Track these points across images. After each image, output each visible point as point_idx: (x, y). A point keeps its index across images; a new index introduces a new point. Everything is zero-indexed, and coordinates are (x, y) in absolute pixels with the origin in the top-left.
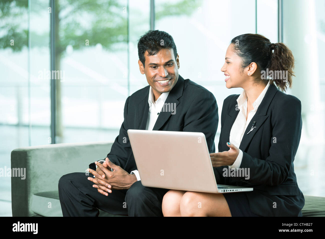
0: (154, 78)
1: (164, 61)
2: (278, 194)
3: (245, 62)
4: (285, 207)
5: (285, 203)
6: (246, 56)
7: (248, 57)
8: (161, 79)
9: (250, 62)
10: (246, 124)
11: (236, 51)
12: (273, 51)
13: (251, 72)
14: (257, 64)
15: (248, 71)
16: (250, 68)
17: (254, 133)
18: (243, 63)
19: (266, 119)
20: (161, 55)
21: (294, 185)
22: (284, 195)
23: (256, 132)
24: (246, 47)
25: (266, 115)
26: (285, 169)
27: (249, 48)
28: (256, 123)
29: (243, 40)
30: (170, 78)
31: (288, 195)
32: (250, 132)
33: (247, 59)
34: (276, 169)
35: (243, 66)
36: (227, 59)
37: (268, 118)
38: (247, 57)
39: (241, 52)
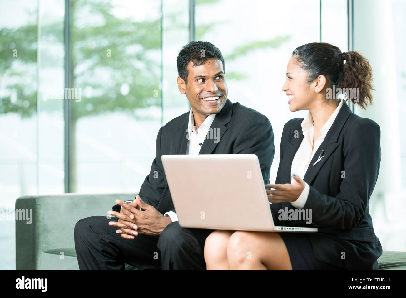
0: (200, 95)
1: (213, 73)
2: (349, 239)
3: (311, 76)
4: (357, 254)
5: (357, 249)
6: (311, 68)
7: (314, 68)
8: (209, 96)
9: (317, 75)
10: (311, 154)
11: (299, 63)
12: (345, 62)
13: (319, 87)
14: (325, 77)
15: (316, 86)
16: (318, 83)
17: (322, 165)
18: (308, 77)
19: (337, 147)
20: (209, 66)
21: (369, 229)
22: (357, 240)
23: (324, 163)
24: (311, 58)
25: (337, 142)
26: (360, 210)
27: (315, 59)
28: (324, 152)
29: (306, 50)
30: (219, 95)
31: (362, 240)
32: (317, 163)
33: (313, 71)
34: (350, 210)
35: (309, 81)
36: (288, 74)
37: (340, 146)
38: (313, 70)
39: (306, 63)
